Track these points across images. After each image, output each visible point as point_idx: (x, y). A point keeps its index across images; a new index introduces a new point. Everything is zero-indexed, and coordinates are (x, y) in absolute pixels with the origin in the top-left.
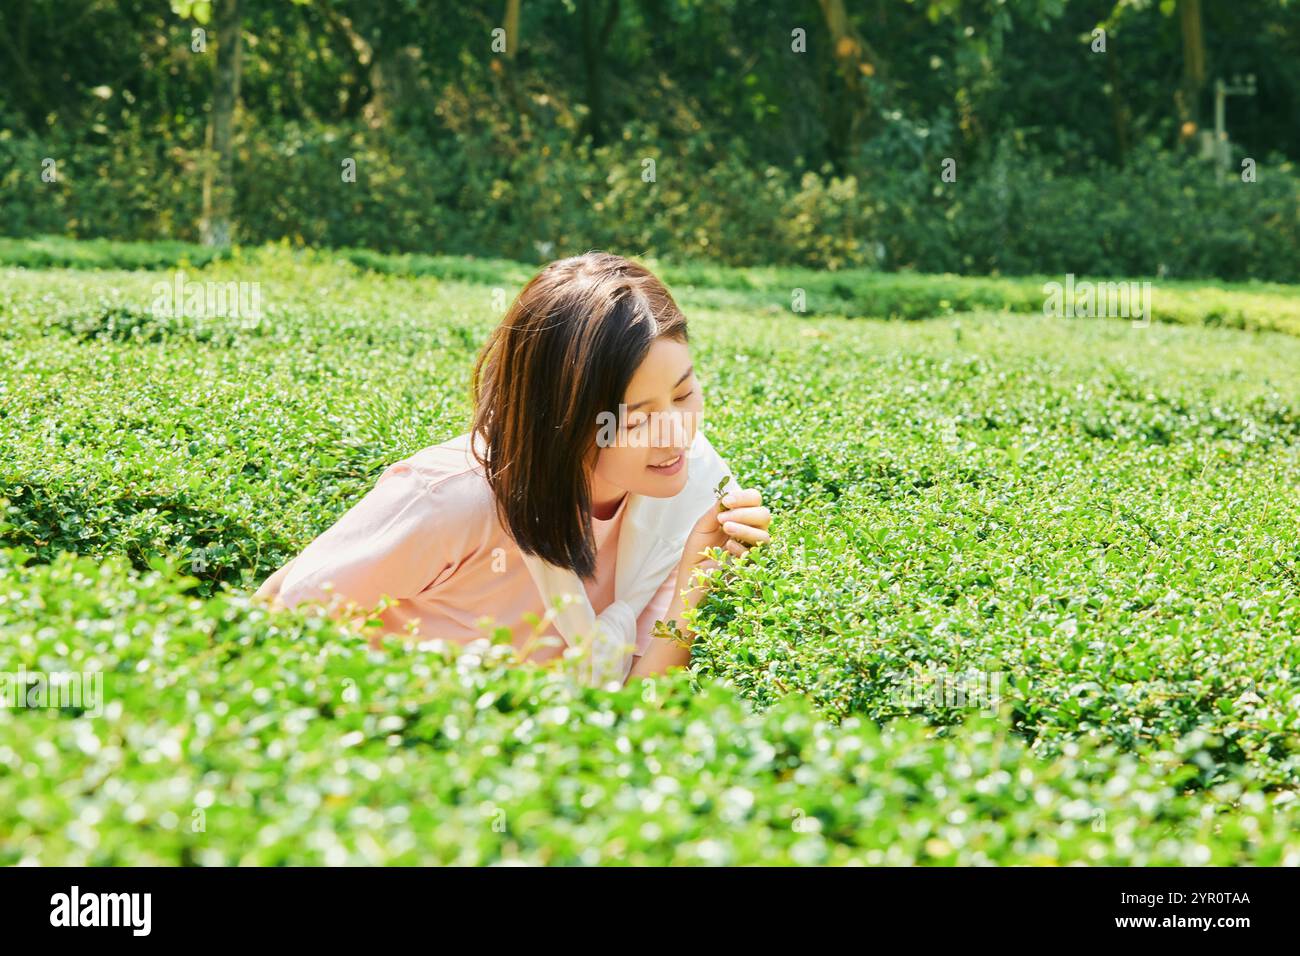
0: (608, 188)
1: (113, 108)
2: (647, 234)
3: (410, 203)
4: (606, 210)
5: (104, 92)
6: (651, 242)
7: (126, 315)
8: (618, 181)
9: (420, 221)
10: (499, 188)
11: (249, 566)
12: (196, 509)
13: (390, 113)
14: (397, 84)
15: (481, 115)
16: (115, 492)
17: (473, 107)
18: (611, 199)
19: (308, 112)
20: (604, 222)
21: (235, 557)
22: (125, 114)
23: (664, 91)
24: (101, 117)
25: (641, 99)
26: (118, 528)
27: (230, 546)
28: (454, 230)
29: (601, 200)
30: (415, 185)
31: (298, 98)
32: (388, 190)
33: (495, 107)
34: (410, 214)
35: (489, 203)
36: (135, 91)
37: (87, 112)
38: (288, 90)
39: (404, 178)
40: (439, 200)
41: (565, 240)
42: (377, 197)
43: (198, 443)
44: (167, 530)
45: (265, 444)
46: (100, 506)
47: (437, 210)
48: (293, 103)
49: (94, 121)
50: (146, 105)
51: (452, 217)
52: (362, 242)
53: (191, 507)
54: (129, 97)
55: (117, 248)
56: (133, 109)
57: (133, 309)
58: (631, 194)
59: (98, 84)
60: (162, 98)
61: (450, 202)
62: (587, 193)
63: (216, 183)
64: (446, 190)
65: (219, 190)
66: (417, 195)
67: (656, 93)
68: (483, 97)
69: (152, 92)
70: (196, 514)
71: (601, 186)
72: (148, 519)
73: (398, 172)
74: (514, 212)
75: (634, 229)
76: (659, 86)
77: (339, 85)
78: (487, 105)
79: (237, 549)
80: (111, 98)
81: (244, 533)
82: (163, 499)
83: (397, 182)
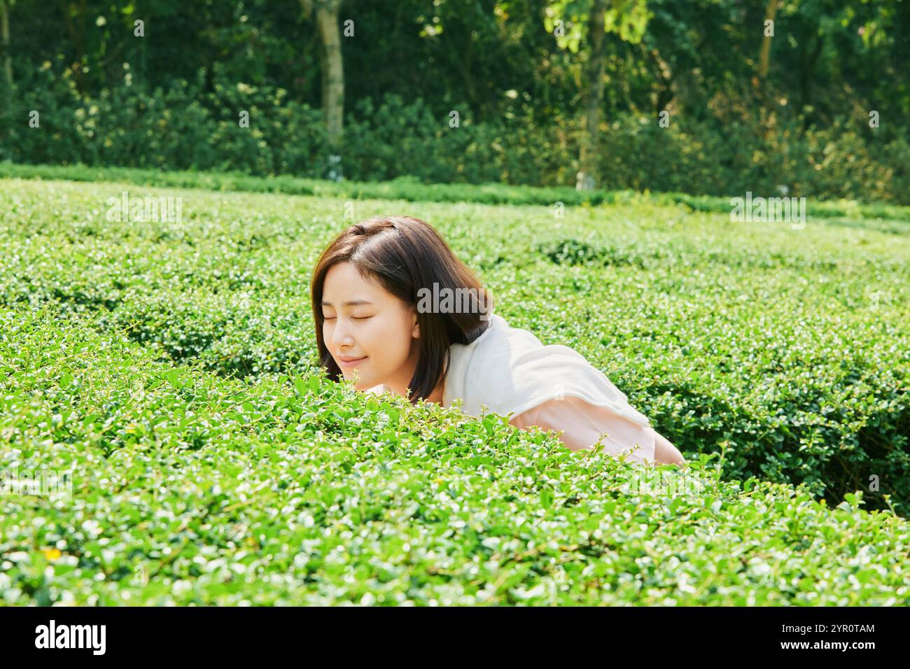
0: (824, 157)
1: (518, 105)
2: (848, 185)
3: (706, 165)
4: (823, 169)
5: (512, 94)
6: (850, 189)
7: (575, 243)
8: (831, 152)
9: (712, 175)
10: (758, 156)
11: (728, 430)
12: (695, 392)
13: (681, 107)
14: (686, 90)
15: (736, 108)
16: (647, 381)
17: (731, 103)
18: (826, 163)
19: (632, 106)
20: (822, 177)
21: (720, 424)
22: (525, 107)
23: (847, 95)
24: (510, 108)
25: (833, 99)
26: (650, 405)
27: (717, 417)
28: (731, 181)
29: (820, 163)
30: (707, 153)
31: (627, 98)
32: (693, 157)
33: (744, 104)
34: (705, 171)
35: (752, 165)
36: (531, 93)
37: (502, 105)
38: (620, 93)
39: (702, 150)
40: (722, 163)
41: (798, 186)
42: (685, 161)
43: (687, 348)
44: (679, 406)
45: (727, 348)
46: (638, 391)
47: (721, 169)
48: (623, 100)
49: (506, 110)
50: (537, 102)
51: (730, 172)
52: (679, 188)
53: (693, 391)
54: (527, 97)
55: (534, 191)
56: (530, 104)
57: (579, 240)
58: (839, 160)
59: (509, 89)
60: (546, 97)
61: (728, 164)
62: (811, 159)
63: (589, 151)
64: (726, 157)
65: (591, 156)
66: (709, 159)
67: (841, 96)
68: (737, 97)
69: (540, 94)
70: (694, 396)
71: (819, 156)
72: (667, 399)
73: (698, 146)
74: (766, 170)
75: (840, 182)
76: (843, 91)
77: (650, 90)
78: (739, 102)
79: (722, 419)
80: (517, 99)
81: (725, 408)
82: (674, 386)
83: (698, 152)
